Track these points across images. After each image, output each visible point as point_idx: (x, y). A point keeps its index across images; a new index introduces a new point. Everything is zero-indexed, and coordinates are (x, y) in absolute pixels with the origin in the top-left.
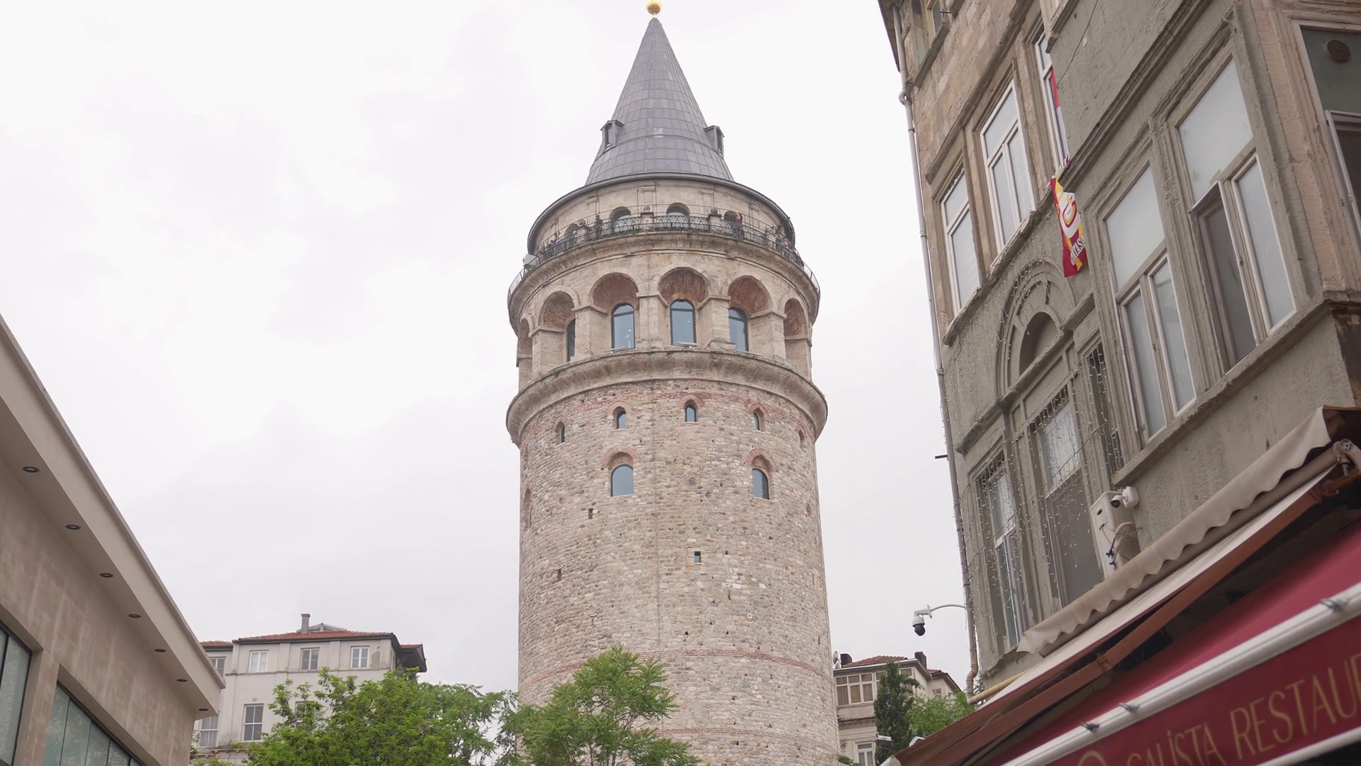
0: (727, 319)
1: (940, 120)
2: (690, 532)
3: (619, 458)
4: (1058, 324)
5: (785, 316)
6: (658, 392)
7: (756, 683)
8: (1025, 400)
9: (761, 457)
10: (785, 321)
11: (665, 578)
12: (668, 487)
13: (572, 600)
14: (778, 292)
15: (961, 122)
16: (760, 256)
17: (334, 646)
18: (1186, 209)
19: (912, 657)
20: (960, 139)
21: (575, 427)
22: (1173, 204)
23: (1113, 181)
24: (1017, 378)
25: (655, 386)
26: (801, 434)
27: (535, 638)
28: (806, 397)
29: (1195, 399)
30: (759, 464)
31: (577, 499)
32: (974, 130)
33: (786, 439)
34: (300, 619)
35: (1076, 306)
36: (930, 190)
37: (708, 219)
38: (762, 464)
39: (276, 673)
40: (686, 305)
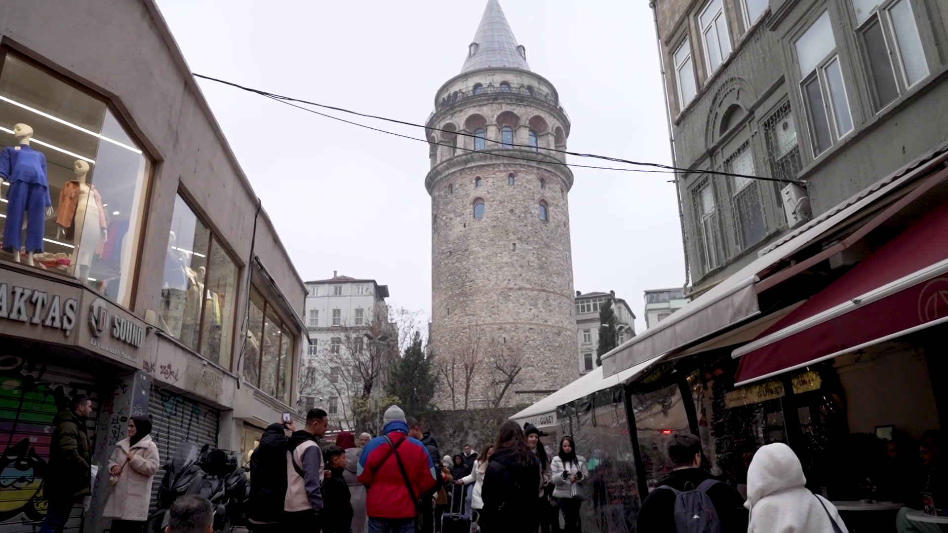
0: (528, 136)
1: (673, 13)
2: (511, 234)
3: (478, 200)
4: (744, 109)
5: (555, 134)
6: (496, 170)
7: (540, 303)
8: (722, 149)
9: (543, 200)
10: (555, 137)
11: (499, 255)
12: (501, 213)
13: (457, 264)
14: (552, 122)
15: (687, 12)
16: (544, 106)
17: (349, 285)
18: (852, 29)
19: (608, 292)
20: (686, 21)
21: (457, 186)
22: (843, 27)
23: (801, 22)
24: (718, 138)
25: (495, 167)
26: (561, 190)
27: (440, 282)
28: (563, 172)
29: (853, 129)
30: (542, 203)
31: (458, 219)
32: (695, 15)
33: (555, 192)
34: (333, 273)
35: (757, 98)
36: (667, 49)
37: (519, 89)
38: (544, 203)
39: (323, 297)
40: (509, 129)
